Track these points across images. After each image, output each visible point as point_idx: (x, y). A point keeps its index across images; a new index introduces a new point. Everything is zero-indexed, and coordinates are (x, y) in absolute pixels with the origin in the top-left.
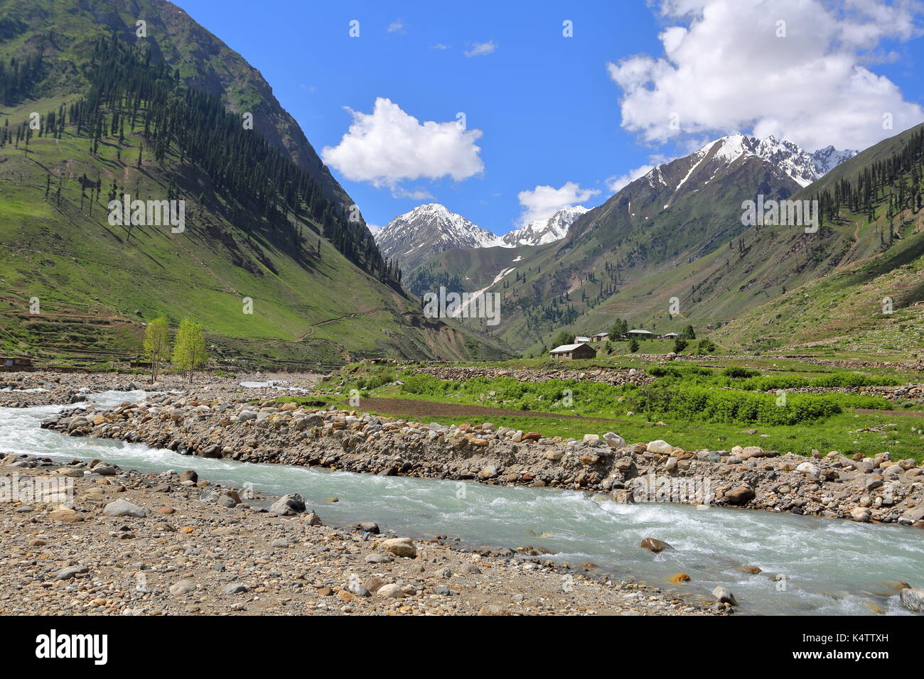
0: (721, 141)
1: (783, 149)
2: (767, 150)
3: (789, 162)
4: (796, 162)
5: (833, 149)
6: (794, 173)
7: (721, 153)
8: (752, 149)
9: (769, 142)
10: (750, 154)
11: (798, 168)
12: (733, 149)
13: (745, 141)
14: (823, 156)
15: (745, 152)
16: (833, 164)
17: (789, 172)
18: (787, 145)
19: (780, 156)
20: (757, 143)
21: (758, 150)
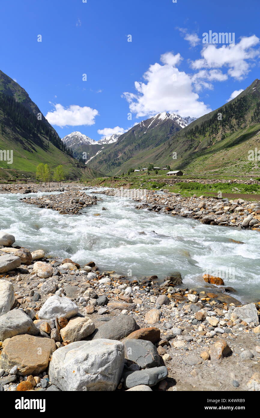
0: (160, 114)
1: (177, 117)
2: (173, 117)
3: (178, 120)
4: (180, 120)
5: (189, 117)
6: (179, 123)
7: (160, 118)
8: (168, 116)
9: (173, 115)
10: (168, 118)
11: (181, 122)
12: (163, 117)
13: (167, 114)
14: (187, 119)
15: (166, 117)
16: (190, 122)
17: (178, 123)
18: (178, 116)
19: (176, 119)
20: (170, 115)
21: (170, 117)
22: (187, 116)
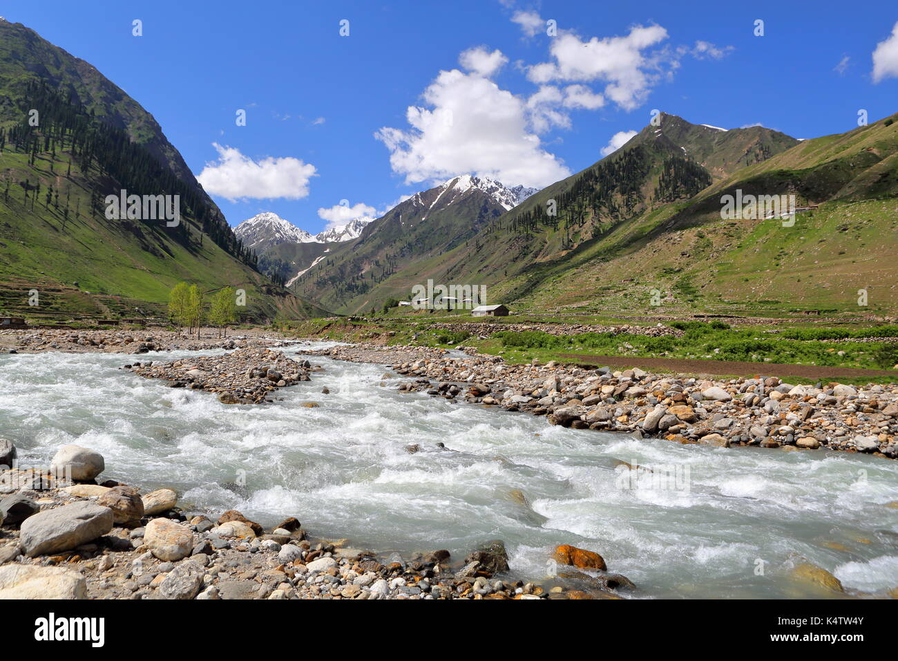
0: (457, 179)
1: (494, 185)
2: (485, 185)
3: (497, 193)
4: (502, 194)
5: (522, 187)
6: (500, 200)
7: (456, 186)
8: (476, 184)
9: (486, 181)
10: (475, 188)
11: (503, 197)
12: (464, 185)
13: (472, 179)
14: (517, 191)
15: (472, 186)
16: (523, 198)
17: (498, 199)
18: (497, 183)
19: (492, 190)
20: (478, 181)
21: (479, 185)
22: (516, 185)
